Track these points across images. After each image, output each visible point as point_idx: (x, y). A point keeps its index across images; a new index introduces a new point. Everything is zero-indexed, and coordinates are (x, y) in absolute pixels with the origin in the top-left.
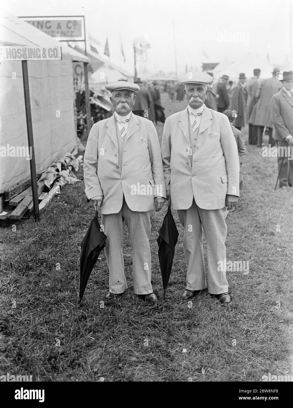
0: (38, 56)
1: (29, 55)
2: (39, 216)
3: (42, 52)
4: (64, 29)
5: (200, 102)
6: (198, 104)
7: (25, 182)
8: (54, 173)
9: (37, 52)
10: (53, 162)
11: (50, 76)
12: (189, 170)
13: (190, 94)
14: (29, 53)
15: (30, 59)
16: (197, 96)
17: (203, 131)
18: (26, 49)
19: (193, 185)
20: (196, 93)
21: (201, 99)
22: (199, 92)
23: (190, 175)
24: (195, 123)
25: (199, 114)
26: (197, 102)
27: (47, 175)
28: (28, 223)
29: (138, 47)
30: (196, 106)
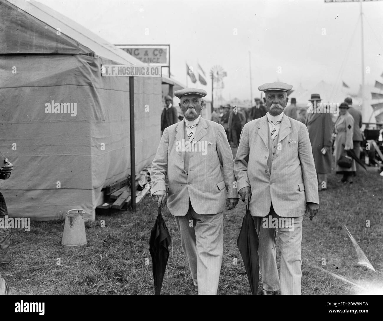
0: (143, 73)
1: (136, 73)
2: (135, 208)
3: (146, 70)
4: (151, 55)
5: (281, 109)
6: (278, 111)
7: (122, 181)
8: (146, 176)
9: (142, 70)
10: (144, 167)
11: (145, 93)
12: (267, 178)
13: (271, 101)
14: (136, 71)
15: (137, 76)
16: (278, 103)
17: (283, 139)
18: (133, 68)
19: (271, 192)
20: (277, 100)
21: (282, 106)
22: (280, 99)
23: (268, 183)
24: (274, 130)
25: (278, 122)
26: (277, 108)
27: (141, 176)
28: (126, 213)
29: (215, 75)
30: (277, 112)
